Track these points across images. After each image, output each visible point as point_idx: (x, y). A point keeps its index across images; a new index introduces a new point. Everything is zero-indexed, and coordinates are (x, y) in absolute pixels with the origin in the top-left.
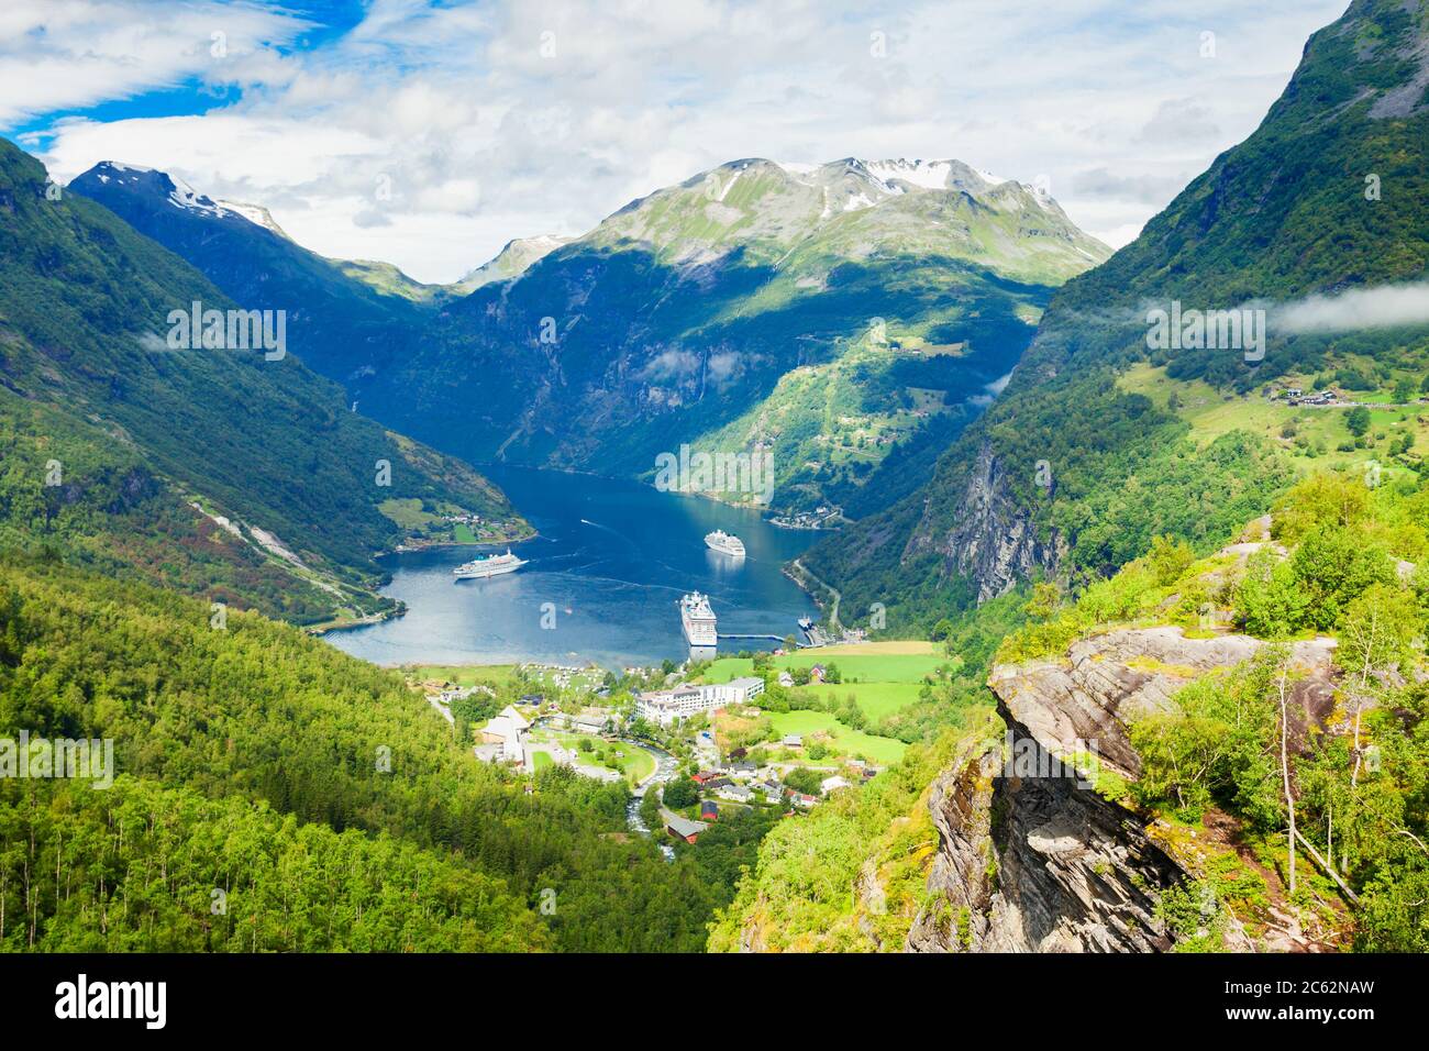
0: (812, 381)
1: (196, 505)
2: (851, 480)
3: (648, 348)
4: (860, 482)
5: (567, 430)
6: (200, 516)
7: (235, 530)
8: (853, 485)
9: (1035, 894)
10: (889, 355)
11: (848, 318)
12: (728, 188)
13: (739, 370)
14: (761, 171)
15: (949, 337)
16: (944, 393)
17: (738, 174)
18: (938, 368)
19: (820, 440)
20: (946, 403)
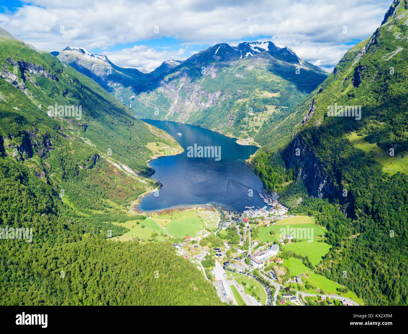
0: (242, 104)
1: (109, 161)
2: (254, 130)
3: (200, 92)
4: (257, 131)
5: (182, 112)
6: (111, 164)
7: (119, 167)
8: (255, 132)
10: (261, 97)
11: (249, 86)
12: (217, 51)
13: (223, 99)
14: (225, 47)
15: (275, 91)
16: (275, 106)
17: (219, 47)
18: (273, 100)
19: (246, 119)
20: (275, 109)
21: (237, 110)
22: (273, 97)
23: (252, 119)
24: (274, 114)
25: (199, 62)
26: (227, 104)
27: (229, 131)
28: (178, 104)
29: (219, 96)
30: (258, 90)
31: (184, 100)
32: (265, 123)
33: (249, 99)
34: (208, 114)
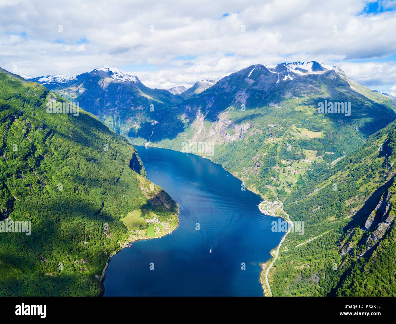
0: (273, 145)
4: (289, 191)
10: (298, 137)
11: (285, 120)
12: (251, 73)
13: (251, 133)
14: (260, 68)
15: (317, 130)
16: (316, 152)
17: (254, 69)
18: (313, 142)
19: (276, 168)
20: (316, 156)
21: (265, 154)
22: (314, 139)
23: (284, 170)
24: (314, 164)
25: (230, 86)
26: (256, 140)
27: (254, 182)
28: (202, 134)
29: (248, 128)
30: (295, 127)
31: (208, 129)
32: (301, 177)
33: (282, 140)
34: (233, 151)
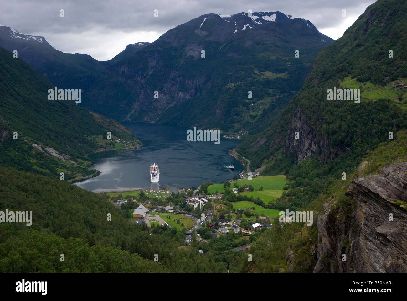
0: (234, 88)
1: (26, 140)
3: (178, 79)
4: (253, 122)
6: (28, 144)
7: (40, 148)
9: (375, 249)
10: (261, 78)
11: (246, 66)
12: (202, 24)
13: (209, 85)
14: (213, 18)
15: (281, 71)
17: (205, 19)
18: (277, 82)
21: (226, 98)
22: (277, 78)
25: (177, 40)
27: (216, 125)
30: (257, 71)
34: (189, 108)
